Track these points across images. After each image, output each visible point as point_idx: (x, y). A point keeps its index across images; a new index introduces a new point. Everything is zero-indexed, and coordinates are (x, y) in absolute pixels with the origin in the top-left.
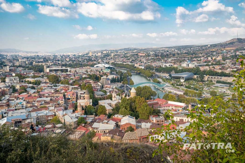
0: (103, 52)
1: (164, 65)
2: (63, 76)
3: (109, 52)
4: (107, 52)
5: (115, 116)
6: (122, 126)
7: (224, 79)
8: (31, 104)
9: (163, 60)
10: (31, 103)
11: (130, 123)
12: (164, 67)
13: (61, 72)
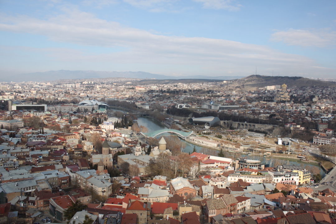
0: (83, 83)
1: (179, 105)
2: (43, 117)
3: (91, 83)
4: (88, 83)
5: (156, 178)
6: (179, 191)
7: (257, 126)
8: (23, 161)
9: (173, 98)
10: (23, 158)
11: (189, 187)
12: (178, 108)
13: (36, 111)
